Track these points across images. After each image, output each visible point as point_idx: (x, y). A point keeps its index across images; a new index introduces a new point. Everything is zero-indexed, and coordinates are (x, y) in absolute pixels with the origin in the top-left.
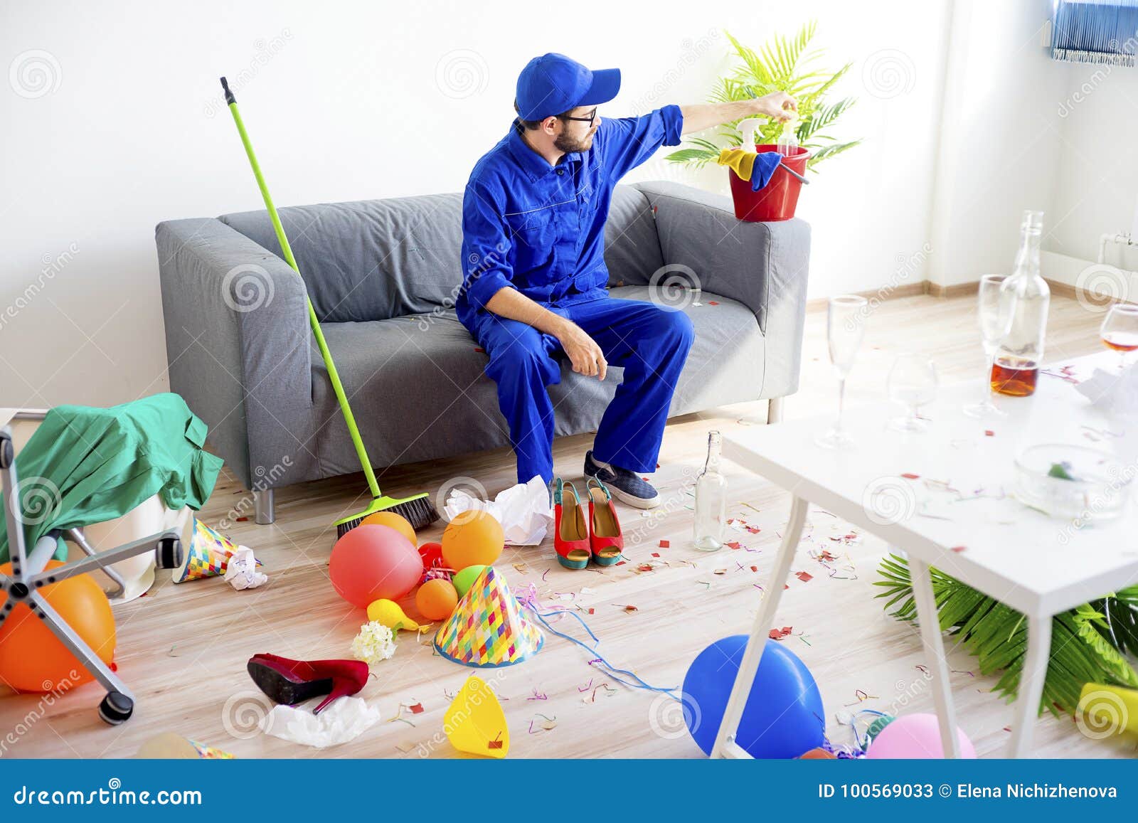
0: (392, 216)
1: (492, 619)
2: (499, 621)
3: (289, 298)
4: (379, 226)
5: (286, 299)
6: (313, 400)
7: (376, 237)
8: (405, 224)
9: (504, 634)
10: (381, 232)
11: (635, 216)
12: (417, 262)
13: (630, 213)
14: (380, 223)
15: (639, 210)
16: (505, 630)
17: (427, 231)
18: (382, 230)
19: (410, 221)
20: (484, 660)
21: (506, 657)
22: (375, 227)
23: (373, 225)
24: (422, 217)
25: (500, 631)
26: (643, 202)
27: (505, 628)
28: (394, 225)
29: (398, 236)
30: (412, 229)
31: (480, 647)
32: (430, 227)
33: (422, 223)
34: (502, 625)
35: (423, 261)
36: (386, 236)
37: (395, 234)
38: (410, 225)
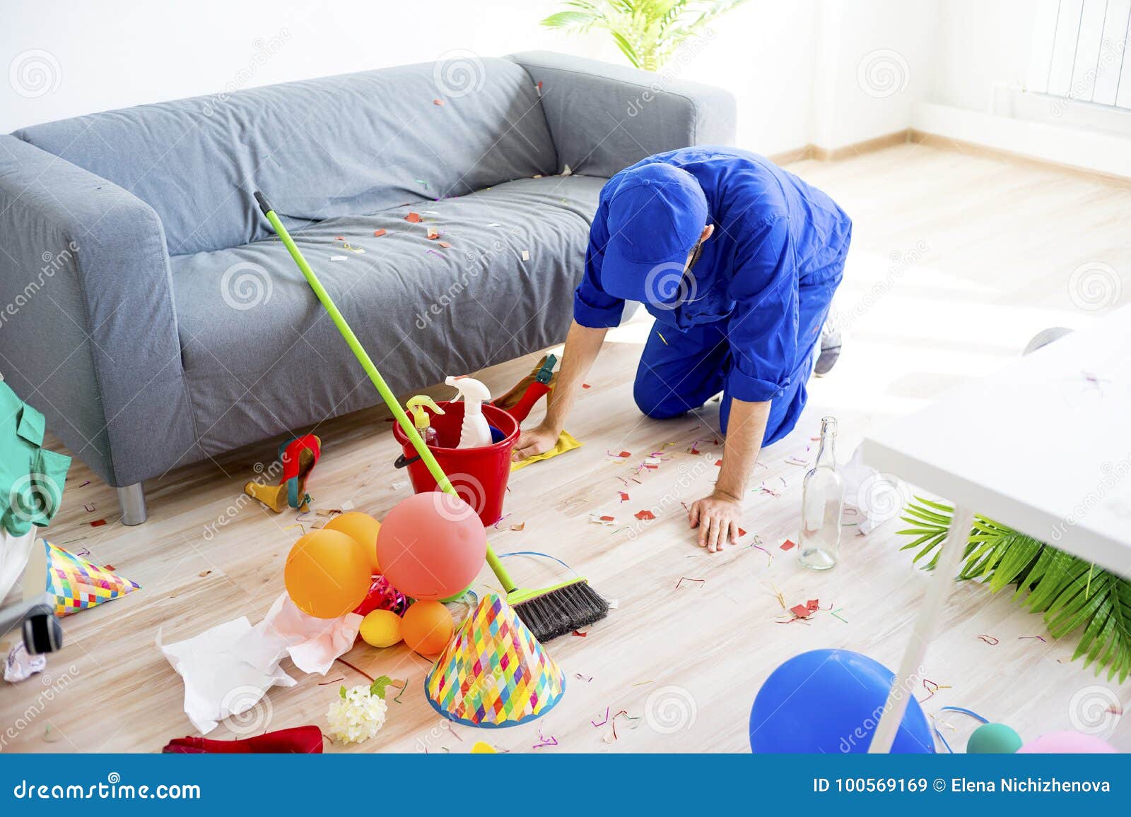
0: (235, 115)
1: (505, 664)
2: (513, 665)
3: (144, 239)
4: (220, 129)
5: (139, 241)
6: (183, 365)
7: (219, 143)
8: (251, 122)
9: (522, 679)
10: (225, 137)
11: (518, 95)
12: (273, 171)
13: (513, 94)
14: (222, 125)
15: (522, 88)
16: (522, 675)
17: (280, 131)
18: (225, 133)
19: (258, 121)
20: (502, 717)
21: (529, 710)
22: (216, 131)
23: (214, 128)
24: (272, 117)
25: (518, 676)
26: (524, 77)
27: (523, 672)
28: (239, 127)
29: (246, 140)
30: (262, 130)
31: (494, 702)
32: (284, 127)
33: (272, 120)
34: (519, 668)
35: (280, 170)
36: (231, 142)
37: (241, 138)
38: (259, 125)
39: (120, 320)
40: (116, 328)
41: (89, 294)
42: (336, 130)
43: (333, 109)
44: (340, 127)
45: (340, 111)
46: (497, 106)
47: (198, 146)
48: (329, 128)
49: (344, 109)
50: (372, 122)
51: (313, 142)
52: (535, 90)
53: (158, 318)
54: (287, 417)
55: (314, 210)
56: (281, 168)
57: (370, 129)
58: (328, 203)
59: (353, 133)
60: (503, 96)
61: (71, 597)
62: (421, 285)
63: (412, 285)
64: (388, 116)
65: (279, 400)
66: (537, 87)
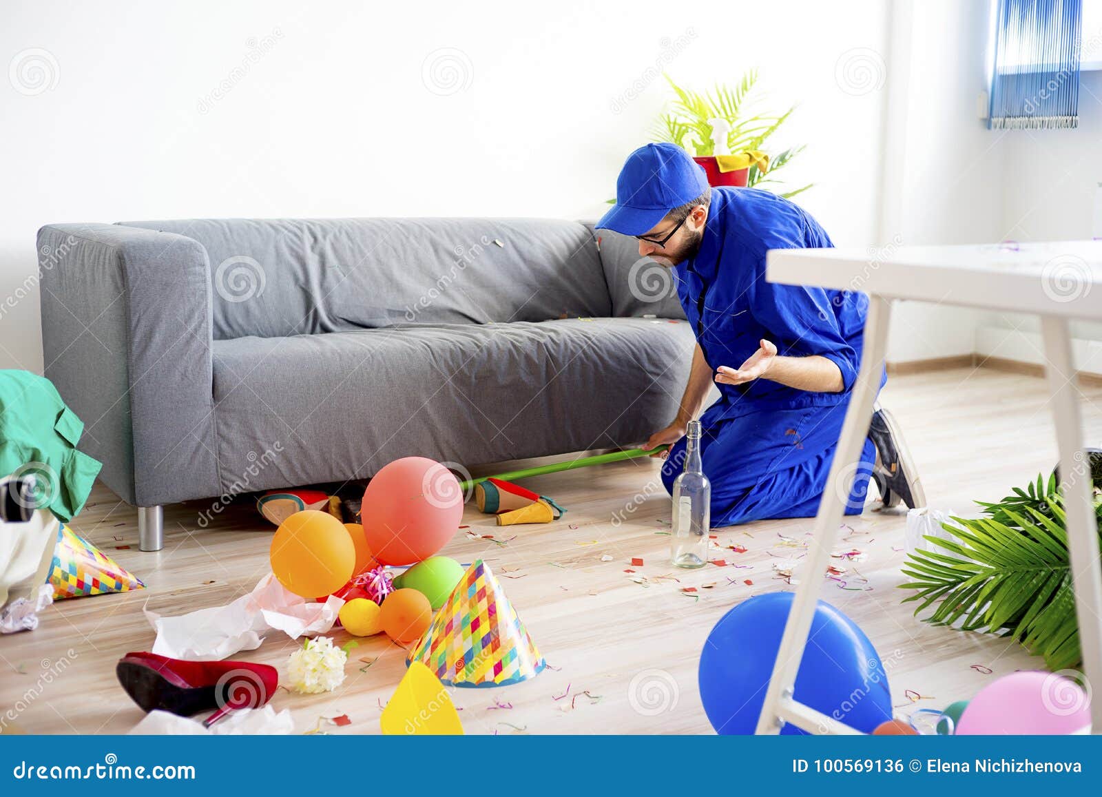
0: (310, 230)
1: (475, 626)
2: (484, 629)
3: (189, 267)
4: (295, 239)
5: (184, 268)
6: (213, 397)
7: (292, 249)
8: (324, 237)
9: (490, 645)
10: (297, 245)
11: (578, 247)
12: (338, 280)
13: (573, 245)
14: (296, 235)
15: (582, 241)
16: (492, 642)
17: (350, 247)
18: (299, 242)
19: (330, 236)
20: (461, 677)
21: (490, 677)
22: (291, 240)
23: (289, 237)
24: (344, 234)
25: (485, 641)
26: (586, 234)
27: (493, 639)
28: (312, 240)
29: (317, 250)
30: (332, 244)
31: (457, 659)
32: (352, 243)
33: (344, 238)
34: (489, 634)
35: (345, 280)
36: (303, 250)
37: (313, 248)
38: (330, 240)
39: (158, 338)
40: (153, 345)
41: (132, 309)
42: (401, 253)
43: (402, 237)
44: (405, 251)
45: (407, 238)
46: (557, 253)
47: (272, 250)
48: (395, 250)
49: (412, 239)
50: (436, 251)
51: (379, 261)
52: (595, 245)
53: (194, 345)
54: (309, 468)
55: (371, 318)
56: (345, 278)
57: (433, 258)
58: (386, 313)
59: (417, 258)
60: (564, 246)
61: (75, 575)
62: (451, 363)
63: (443, 362)
64: (451, 247)
65: (302, 448)
66: (597, 243)
